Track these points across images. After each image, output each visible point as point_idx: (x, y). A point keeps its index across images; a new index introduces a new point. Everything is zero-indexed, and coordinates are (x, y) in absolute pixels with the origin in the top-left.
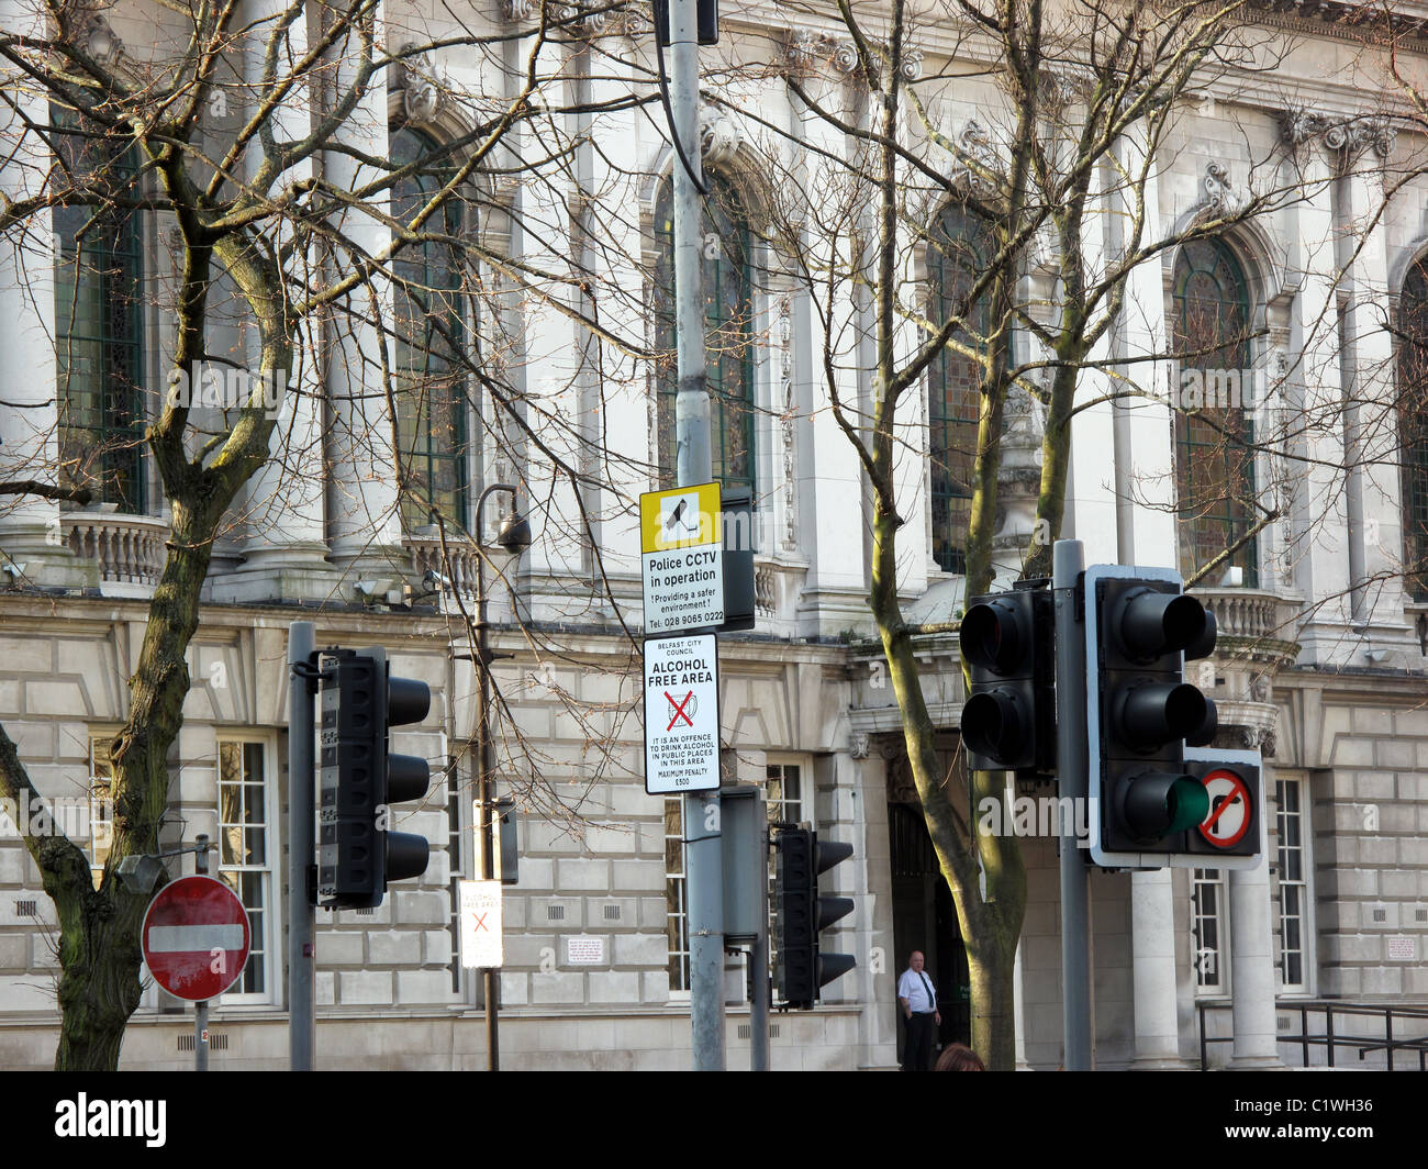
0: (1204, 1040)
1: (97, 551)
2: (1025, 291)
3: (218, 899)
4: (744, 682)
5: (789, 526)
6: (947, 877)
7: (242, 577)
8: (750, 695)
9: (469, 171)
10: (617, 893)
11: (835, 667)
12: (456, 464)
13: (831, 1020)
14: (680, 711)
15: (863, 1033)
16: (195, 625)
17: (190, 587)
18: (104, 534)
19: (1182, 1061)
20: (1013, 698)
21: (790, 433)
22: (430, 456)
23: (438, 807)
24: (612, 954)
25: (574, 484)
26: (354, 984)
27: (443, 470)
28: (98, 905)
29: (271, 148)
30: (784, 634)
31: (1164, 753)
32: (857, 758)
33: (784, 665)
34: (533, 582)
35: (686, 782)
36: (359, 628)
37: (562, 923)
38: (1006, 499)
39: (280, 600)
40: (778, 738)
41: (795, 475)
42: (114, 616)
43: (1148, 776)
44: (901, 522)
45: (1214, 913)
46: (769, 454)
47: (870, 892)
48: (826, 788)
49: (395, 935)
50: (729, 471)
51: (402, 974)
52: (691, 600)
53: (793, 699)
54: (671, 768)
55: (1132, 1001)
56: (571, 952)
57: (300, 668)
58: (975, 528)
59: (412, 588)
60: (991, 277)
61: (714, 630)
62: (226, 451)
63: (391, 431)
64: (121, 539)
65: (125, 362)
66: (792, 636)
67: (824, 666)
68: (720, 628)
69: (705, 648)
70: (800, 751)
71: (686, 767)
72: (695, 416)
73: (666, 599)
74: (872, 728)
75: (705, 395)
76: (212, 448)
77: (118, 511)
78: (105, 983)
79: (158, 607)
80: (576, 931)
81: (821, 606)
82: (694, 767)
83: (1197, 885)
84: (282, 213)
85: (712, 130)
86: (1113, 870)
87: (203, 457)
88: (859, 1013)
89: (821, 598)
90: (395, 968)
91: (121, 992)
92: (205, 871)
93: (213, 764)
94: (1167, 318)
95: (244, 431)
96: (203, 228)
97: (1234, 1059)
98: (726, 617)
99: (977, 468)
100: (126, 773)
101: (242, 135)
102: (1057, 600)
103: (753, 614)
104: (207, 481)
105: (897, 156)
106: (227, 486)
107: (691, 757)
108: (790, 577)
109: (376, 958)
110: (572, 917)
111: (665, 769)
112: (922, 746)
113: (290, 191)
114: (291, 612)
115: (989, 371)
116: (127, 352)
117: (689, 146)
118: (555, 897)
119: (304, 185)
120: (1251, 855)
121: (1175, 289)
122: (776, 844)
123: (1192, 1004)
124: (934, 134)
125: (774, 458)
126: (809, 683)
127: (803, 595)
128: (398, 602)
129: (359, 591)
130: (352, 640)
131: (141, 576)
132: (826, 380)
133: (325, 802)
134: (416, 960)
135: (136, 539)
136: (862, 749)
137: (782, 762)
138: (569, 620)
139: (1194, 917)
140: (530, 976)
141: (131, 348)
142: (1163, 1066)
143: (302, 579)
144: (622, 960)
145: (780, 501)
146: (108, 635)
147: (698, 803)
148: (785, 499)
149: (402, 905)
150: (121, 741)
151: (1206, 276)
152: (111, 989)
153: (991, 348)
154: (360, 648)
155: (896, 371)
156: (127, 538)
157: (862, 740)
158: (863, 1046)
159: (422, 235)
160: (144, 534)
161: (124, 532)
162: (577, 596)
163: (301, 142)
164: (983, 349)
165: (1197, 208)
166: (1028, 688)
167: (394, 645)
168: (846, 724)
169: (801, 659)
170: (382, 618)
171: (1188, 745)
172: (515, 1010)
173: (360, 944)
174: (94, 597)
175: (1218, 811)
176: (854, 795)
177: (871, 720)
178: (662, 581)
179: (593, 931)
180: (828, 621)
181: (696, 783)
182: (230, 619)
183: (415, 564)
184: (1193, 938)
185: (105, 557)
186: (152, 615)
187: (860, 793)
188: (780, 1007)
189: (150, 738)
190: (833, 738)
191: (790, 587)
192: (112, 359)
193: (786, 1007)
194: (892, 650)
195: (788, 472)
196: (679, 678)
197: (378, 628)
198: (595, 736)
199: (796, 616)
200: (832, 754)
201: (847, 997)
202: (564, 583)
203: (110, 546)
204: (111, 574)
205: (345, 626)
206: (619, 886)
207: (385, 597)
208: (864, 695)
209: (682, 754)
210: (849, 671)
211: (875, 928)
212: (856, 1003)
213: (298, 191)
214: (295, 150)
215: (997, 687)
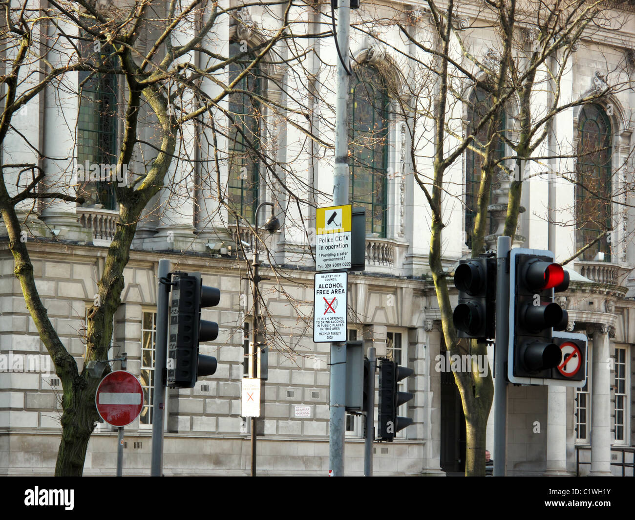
0: (578, 463)
1: (93, 225)
2: (511, 126)
3: (130, 381)
4: (378, 295)
5: (401, 226)
6: (458, 385)
7: (156, 239)
8: (381, 301)
9: (257, 62)
10: (317, 387)
11: (419, 290)
12: (254, 193)
13: (411, 447)
14: (330, 306)
15: (425, 454)
16: (128, 259)
17: (126, 243)
18: (96, 218)
19: (567, 472)
20: (476, 306)
21: (403, 185)
22: (242, 189)
23: (238, 345)
24: (314, 413)
25: (298, 203)
26: (199, 422)
27: (248, 195)
28: (80, 383)
29: (171, 48)
30: (397, 274)
31: (543, 333)
32: (428, 331)
33: (396, 288)
34: (286, 247)
35: (331, 338)
36: (207, 264)
37: (292, 399)
38: (499, 218)
39: (173, 250)
40: (392, 321)
41: (405, 203)
42: (99, 254)
43: (536, 343)
44: (444, 226)
45: (585, 407)
46: (393, 194)
47: (431, 391)
48: (413, 343)
49: (218, 401)
50: (375, 201)
51: (220, 419)
52: (337, 257)
53: (399, 302)
54: (325, 331)
55: (546, 444)
56: (296, 412)
57: (163, 280)
58: (476, 230)
59: (232, 247)
60: (488, 118)
61: (346, 270)
62: (144, 183)
63: (217, 176)
64: (103, 221)
65: (108, 142)
66: (401, 275)
67: (414, 289)
68: (349, 269)
69: (342, 278)
70: (402, 327)
71: (332, 331)
72: (342, 175)
73: (326, 255)
74: (435, 318)
75: (347, 165)
76: (138, 181)
77: (102, 208)
78: (82, 417)
79: (112, 251)
80: (299, 403)
81: (414, 262)
82: (335, 331)
83: (578, 394)
84: (170, 77)
85: (374, 48)
86: (519, 385)
87: (134, 185)
88: (424, 445)
89: (414, 259)
90: (217, 415)
91: (89, 421)
92: (125, 369)
93: (140, 322)
94: (575, 140)
95: (153, 174)
96: (138, 83)
97: (591, 472)
98: (352, 265)
99: (479, 203)
100: (94, 324)
101: (157, 42)
102: (498, 263)
103: (364, 264)
104: (136, 196)
105: (449, 63)
106: (144, 198)
107: (334, 327)
108: (401, 249)
109: (209, 411)
110: (297, 396)
111: (322, 332)
112: (449, 326)
113: (176, 68)
114: (177, 256)
115: (486, 160)
116: (109, 137)
117: (344, 53)
118: (290, 387)
119: (182, 65)
120: (581, 381)
121: (579, 127)
122: (379, 367)
123: (573, 447)
124: (466, 53)
125: (396, 195)
126: (407, 296)
127: (406, 257)
128: (225, 253)
129: (208, 248)
130: (204, 269)
131: (111, 237)
132: (411, 161)
133: (171, 340)
134: (227, 412)
135: (110, 221)
136: (430, 327)
137: (394, 331)
138: (293, 264)
139: (576, 408)
140: (277, 422)
141: (111, 136)
142: (559, 474)
143: (182, 241)
144: (318, 416)
145: (397, 215)
146: (95, 263)
147: (336, 347)
148: (400, 214)
149: (221, 388)
150: (92, 310)
151: (593, 122)
152: (84, 419)
153: (487, 150)
154: (190, 272)
155: (444, 158)
156: (106, 220)
157: (430, 323)
158: (425, 460)
159: (234, 90)
160: (114, 218)
161: (105, 217)
162: (297, 253)
163: (184, 47)
164: (483, 150)
165: (590, 91)
166: (483, 302)
167: (222, 272)
168: (423, 316)
169: (404, 286)
170: (218, 260)
171: (554, 330)
172: (270, 437)
173: (202, 404)
174: (90, 246)
175: (566, 360)
176: (425, 347)
177: (435, 314)
178: (324, 248)
179: (306, 403)
180: (417, 269)
181: (336, 338)
182: (150, 258)
183: (233, 237)
184: (575, 417)
185: (96, 228)
186: (109, 254)
187: (428, 346)
188: (378, 440)
189: (106, 309)
190: (417, 322)
191: (401, 253)
192: (103, 140)
193: (381, 440)
194: (437, 283)
195: (401, 202)
196: (330, 291)
197: (216, 265)
198: (303, 316)
199: (403, 266)
200: (416, 329)
201: (418, 437)
202: (292, 247)
203: (98, 223)
204: (98, 236)
205: (201, 263)
206: (319, 383)
207: (219, 251)
208: (432, 303)
209: (330, 325)
210: (425, 292)
211: (432, 407)
212: (423, 440)
213: (180, 68)
214: (181, 50)
215: (470, 301)
